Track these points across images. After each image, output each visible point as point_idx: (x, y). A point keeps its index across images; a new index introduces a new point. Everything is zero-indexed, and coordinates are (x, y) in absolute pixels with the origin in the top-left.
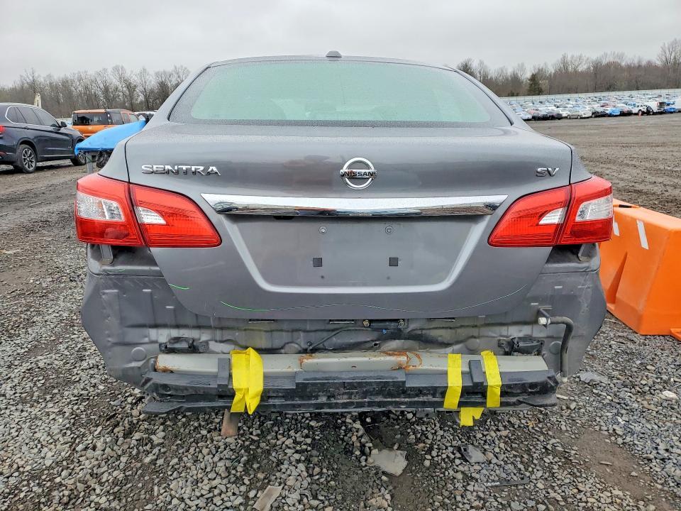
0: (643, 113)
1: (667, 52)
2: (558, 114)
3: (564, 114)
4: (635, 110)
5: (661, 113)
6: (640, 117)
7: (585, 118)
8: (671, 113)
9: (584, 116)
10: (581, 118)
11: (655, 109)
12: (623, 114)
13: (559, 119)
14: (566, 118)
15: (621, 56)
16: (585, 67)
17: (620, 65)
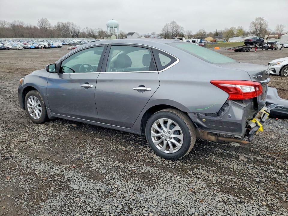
0: (43, 48)
1: (41, 23)
2: (8, 47)
3: (10, 47)
4: (40, 47)
5: (50, 48)
6: (42, 49)
7: (20, 49)
8: (53, 48)
9: (19, 48)
10: (19, 49)
11: (47, 46)
12: (36, 48)
13: (9, 50)
14: (11, 49)
15: (22, 23)
16: (8, 26)
17: (22, 26)
